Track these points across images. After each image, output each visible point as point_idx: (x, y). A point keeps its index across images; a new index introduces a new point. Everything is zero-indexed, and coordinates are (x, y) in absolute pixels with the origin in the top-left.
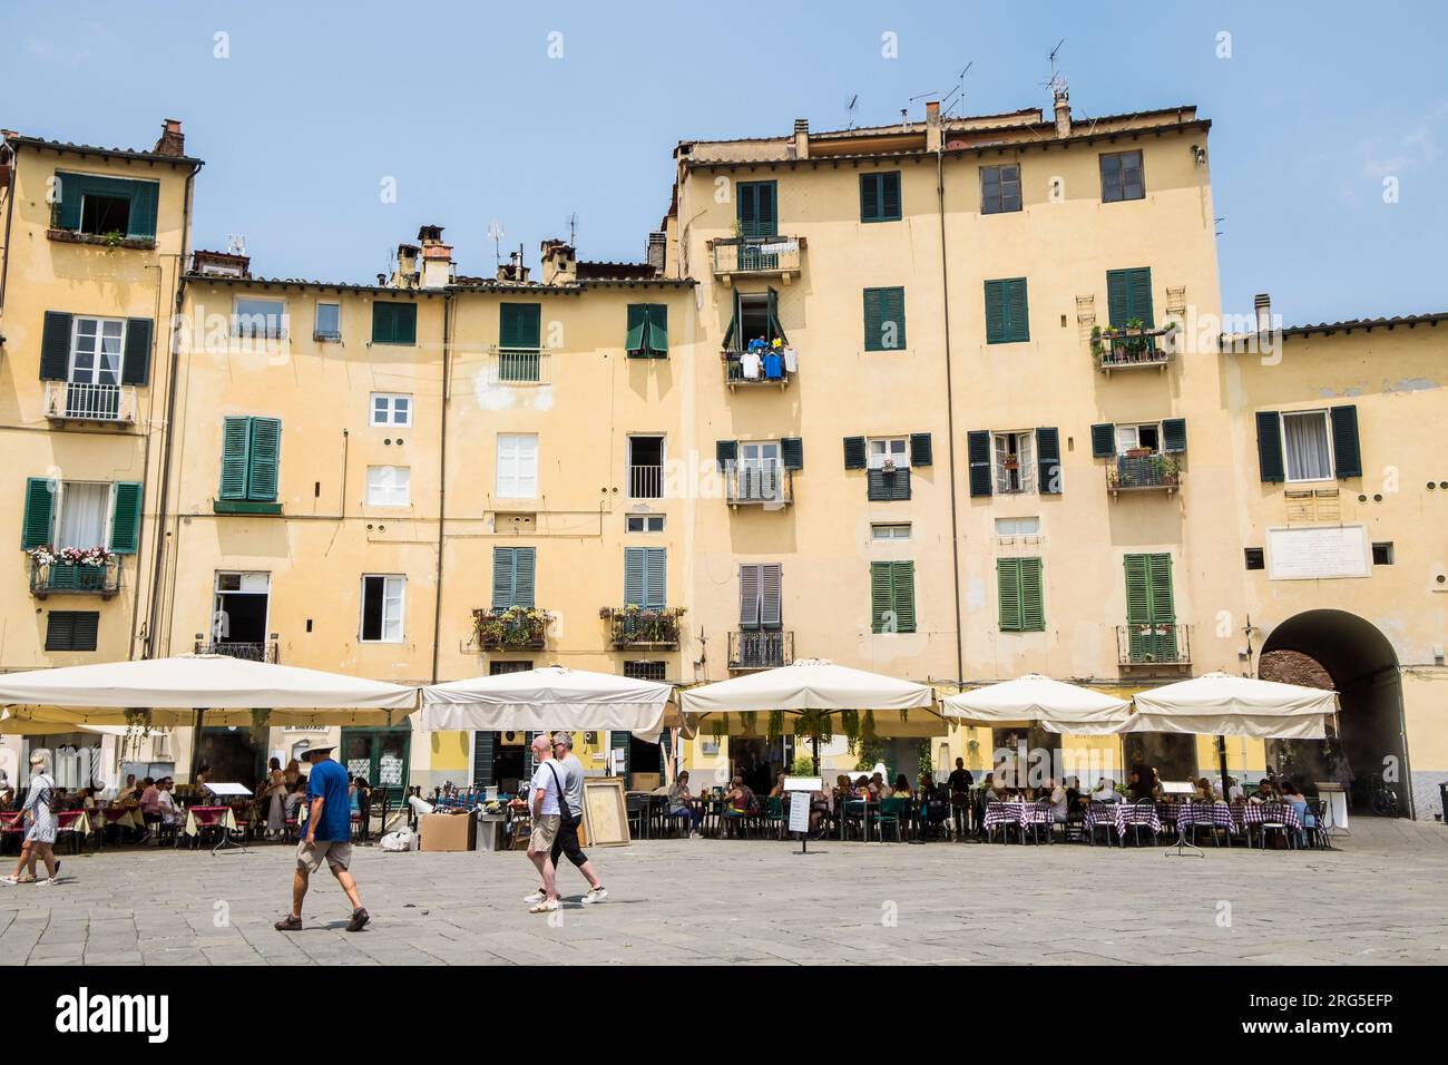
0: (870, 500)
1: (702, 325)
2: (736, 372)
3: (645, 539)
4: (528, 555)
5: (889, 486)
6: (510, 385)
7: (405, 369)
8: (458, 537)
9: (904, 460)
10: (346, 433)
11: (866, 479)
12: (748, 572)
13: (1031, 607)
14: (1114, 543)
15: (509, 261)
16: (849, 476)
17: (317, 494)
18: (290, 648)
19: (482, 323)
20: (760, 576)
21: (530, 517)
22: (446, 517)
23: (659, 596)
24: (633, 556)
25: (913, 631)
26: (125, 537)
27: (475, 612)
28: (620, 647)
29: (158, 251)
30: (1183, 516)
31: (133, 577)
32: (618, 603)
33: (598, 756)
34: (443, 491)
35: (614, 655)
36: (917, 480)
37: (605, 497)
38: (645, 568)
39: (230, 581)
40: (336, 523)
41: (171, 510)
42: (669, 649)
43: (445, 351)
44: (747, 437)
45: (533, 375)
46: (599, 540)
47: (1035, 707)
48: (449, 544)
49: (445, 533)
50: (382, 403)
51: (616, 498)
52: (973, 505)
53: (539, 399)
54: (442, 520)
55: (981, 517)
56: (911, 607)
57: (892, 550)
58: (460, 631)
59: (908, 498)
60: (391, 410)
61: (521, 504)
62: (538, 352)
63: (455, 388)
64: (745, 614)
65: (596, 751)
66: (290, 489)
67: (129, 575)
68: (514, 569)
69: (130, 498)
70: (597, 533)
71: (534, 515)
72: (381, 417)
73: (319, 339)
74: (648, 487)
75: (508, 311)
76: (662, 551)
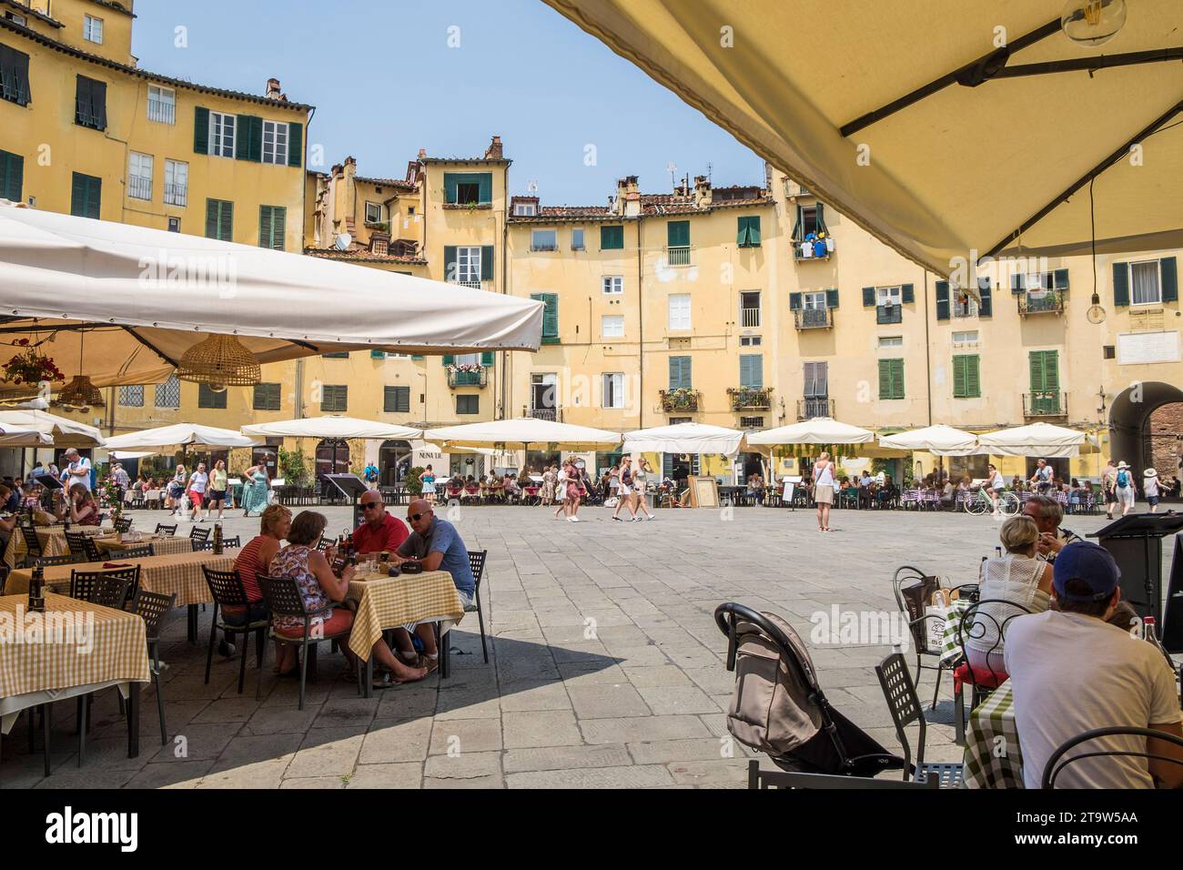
0: (878, 323)
1: (781, 226)
2: (799, 253)
3: (750, 350)
4: (687, 360)
5: (889, 315)
6: (674, 268)
7: (619, 263)
8: (650, 352)
9: (898, 299)
10: (590, 299)
11: (875, 312)
12: (808, 366)
13: (972, 384)
14: (1024, 344)
15: (680, 185)
16: (865, 310)
17: (577, 332)
18: (568, 412)
19: (658, 233)
20: (815, 368)
21: (688, 339)
22: (643, 341)
23: (759, 381)
24: (743, 359)
25: (903, 398)
26: (488, 360)
27: (660, 392)
28: (737, 408)
29: (494, 209)
30: (1066, 327)
31: (493, 377)
32: (737, 386)
33: (727, 467)
34: (641, 328)
35: (735, 414)
36: (905, 312)
37: (729, 327)
38: (751, 366)
39: (537, 378)
40: (587, 347)
42: (765, 410)
43: (639, 251)
44: (807, 290)
45: (687, 261)
46: (725, 351)
47: (926, 442)
48: (645, 356)
49: (644, 350)
50: (608, 282)
51: (734, 328)
52: (939, 325)
53: (692, 274)
54: (641, 343)
55: (943, 333)
56: (902, 384)
57: (891, 352)
58: (654, 402)
59: (900, 322)
60: (613, 285)
61: (683, 333)
62: (689, 248)
63: (646, 271)
64: (806, 390)
65: (725, 465)
66: (564, 331)
67: (491, 376)
68: (680, 368)
70: (724, 347)
71: (690, 338)
72: (608, 289)
73: (574, 249)
74: (751, 319)
75: (672, 226)
76: (760, 356)
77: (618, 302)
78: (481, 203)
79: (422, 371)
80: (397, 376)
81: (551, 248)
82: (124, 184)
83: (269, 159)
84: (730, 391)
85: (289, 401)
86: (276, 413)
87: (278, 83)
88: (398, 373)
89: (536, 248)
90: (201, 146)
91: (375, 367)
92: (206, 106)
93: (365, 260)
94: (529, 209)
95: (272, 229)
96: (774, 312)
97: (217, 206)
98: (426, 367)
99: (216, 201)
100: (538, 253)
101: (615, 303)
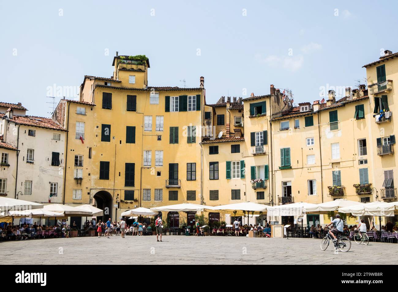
1: (372, 108)
3: (363, 166)
4: (339, 173)
6: (333, 132)
7: (312, 131)
8: (325, 169)
10: (302, 149)
12: (386, 173)
17: (298, 163)
18: (296, 197)
19: (325, 117)
20: (388, 173)
21: (339, 163)
22: (322, 165)
23: (367, 180)
24: (361, 170)
26: (267, 176)
27: (328, 187)
28: (359, 194)
29: (267, 116)
32: (358, 182)
33: (357, 221)
34: (321, 159)
35: (358, 196)
37: (354, 156)
38: (364, 173)
39: (285, 183)
40: (301, 169)
41: (273, 170)
42: (370, 194)
43: (319, 126)
44: (383, 136)
45: (337, 128)
48: (323, 171)
49: (323, 169)
50: (309, 140)
51: (357, 156)
53: (338, 133)
54: (321, 166)
58: (327, 192)
60: (311, 142)
61: (337, 160)
62: (337, 122)
63: (322, 134)
65: (356, 220)
66: (293, 164)
67: (268, 183)
68: (337, 176)
69: (267, 168)
70: (353, 166)
71: (340, 162)
72: (309, 144)
73: (296, 128)
74: (364, 152)
75: (331, 114)
76: (367, 169)
77: (312, 149)
78: (262, 114)
79: (244, 183)
80: (236, 185)
81: (287, 129)
82: (143, 127)
83: (190, 109)
84: (354, 186)
85: (199, 197)
86: (194, 201)
87: (203, 78)
88: (236, 184)
89: (282, 130)
90: (167, 109)
91: (228, 182)
92: (169, 95)
93: (225, 142)
94: (306, 108)
96: (372, 146)
97: (173, 129)
98: (246, 181)
99: (173, 127)
100: (283, 131)
101: (311, 149)
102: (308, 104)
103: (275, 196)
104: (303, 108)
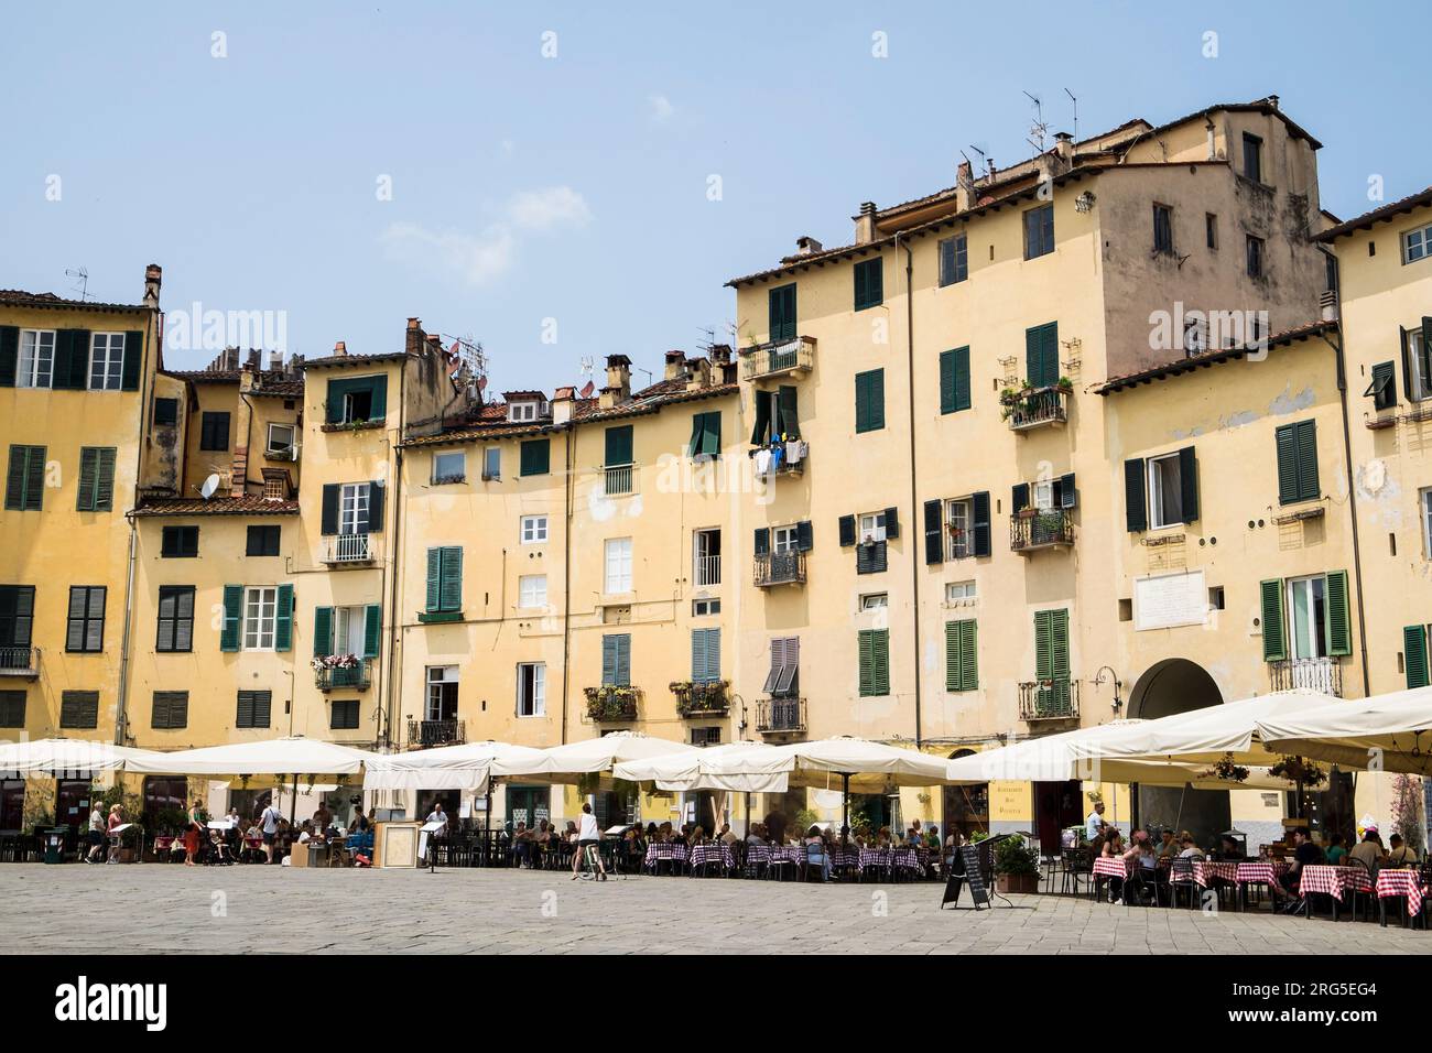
0: (859, 573)
1: (746, 425)
3: (707, 621)
4: (626, 640)
5: (872, 559)
6: (614, 498)
7: (543, 495)
8: (579, 629)
9: (878, 533)
10: (504, 552)
11: (855, 554)
12: (776, 644)
13: (969, 668)
14: (1030, 601)
16: (844, 553)
17: (486, 602)
18: (472, 723)
19: (593, 447)
20: (784, 648)
21: (627, 608)
22: (571, 612)
23: (715, 670)
24: (697, 635)
25: (887, 694)
26: (372, 646)
27: (586, 691)
28: (686, 714)
29: (387, 428)
30: (1077, 571)
31: (376, 673)
32: (685, 676)
33: (674, 808)
34: (567, 592)
35: (685, 722)
36: (891, 553)
37: (677, 587)
38: (706, 645)
39: (437, 673)
40: (499, 624)
41: (398, 624)
42: (722, 716)
43: (568, 476)
44: (776, 524)
45: (628, 487)
46: (673, 624)
48: (573, 635)
49: (571, 626)
50: (529, 524)
51: (687, 587)
52: (930, 573)
53: (633, 505)
54: (567, 616)
55: (935, 580)
56: (886, 671)
57: (877, 618)
58: (579, 706)
59: (885, 570)
60: (535, 529)
61: (620, 598)
62: (631, 467)
63: (577, 506)
65: (673, 803)
66: (470, 604)
67: (376, 671)
68: (617, 651)
69: (374, 615)
70: (672, 618)
71: (629, 606)
72: (529, 536)
73: (487, 478)
74: (712, 574)
75: (611, 436)
76: (717, 631)
77: (540, 554)
78: (372, 420)
79: (288, 667)
80: (256, 675)
81: (458, 479)
83: (97, 384)
84: (673, 687)
85: (110, 715)
86: (91, 732)
87: (159, 270)
88: (259, 673)
89: (439, 481)
90: (7, 377)
91: (227, 663)
92: (15, 324)
93: (225, 513)
94: (529, 410)
95: (97, 477)
96: (738, 556)
97: (23, 454)
98: (294, 662)
99: (23, 448)
100: (440, 487)
101: (536, 555)
102: (535, 397)
103: (397, 717)
104: (517, 410)
